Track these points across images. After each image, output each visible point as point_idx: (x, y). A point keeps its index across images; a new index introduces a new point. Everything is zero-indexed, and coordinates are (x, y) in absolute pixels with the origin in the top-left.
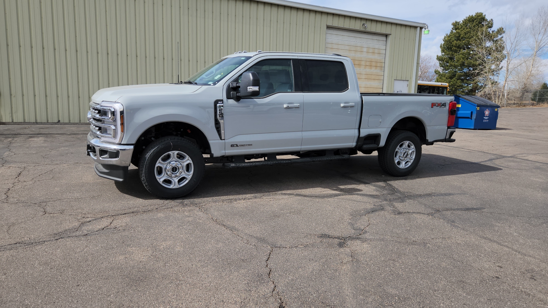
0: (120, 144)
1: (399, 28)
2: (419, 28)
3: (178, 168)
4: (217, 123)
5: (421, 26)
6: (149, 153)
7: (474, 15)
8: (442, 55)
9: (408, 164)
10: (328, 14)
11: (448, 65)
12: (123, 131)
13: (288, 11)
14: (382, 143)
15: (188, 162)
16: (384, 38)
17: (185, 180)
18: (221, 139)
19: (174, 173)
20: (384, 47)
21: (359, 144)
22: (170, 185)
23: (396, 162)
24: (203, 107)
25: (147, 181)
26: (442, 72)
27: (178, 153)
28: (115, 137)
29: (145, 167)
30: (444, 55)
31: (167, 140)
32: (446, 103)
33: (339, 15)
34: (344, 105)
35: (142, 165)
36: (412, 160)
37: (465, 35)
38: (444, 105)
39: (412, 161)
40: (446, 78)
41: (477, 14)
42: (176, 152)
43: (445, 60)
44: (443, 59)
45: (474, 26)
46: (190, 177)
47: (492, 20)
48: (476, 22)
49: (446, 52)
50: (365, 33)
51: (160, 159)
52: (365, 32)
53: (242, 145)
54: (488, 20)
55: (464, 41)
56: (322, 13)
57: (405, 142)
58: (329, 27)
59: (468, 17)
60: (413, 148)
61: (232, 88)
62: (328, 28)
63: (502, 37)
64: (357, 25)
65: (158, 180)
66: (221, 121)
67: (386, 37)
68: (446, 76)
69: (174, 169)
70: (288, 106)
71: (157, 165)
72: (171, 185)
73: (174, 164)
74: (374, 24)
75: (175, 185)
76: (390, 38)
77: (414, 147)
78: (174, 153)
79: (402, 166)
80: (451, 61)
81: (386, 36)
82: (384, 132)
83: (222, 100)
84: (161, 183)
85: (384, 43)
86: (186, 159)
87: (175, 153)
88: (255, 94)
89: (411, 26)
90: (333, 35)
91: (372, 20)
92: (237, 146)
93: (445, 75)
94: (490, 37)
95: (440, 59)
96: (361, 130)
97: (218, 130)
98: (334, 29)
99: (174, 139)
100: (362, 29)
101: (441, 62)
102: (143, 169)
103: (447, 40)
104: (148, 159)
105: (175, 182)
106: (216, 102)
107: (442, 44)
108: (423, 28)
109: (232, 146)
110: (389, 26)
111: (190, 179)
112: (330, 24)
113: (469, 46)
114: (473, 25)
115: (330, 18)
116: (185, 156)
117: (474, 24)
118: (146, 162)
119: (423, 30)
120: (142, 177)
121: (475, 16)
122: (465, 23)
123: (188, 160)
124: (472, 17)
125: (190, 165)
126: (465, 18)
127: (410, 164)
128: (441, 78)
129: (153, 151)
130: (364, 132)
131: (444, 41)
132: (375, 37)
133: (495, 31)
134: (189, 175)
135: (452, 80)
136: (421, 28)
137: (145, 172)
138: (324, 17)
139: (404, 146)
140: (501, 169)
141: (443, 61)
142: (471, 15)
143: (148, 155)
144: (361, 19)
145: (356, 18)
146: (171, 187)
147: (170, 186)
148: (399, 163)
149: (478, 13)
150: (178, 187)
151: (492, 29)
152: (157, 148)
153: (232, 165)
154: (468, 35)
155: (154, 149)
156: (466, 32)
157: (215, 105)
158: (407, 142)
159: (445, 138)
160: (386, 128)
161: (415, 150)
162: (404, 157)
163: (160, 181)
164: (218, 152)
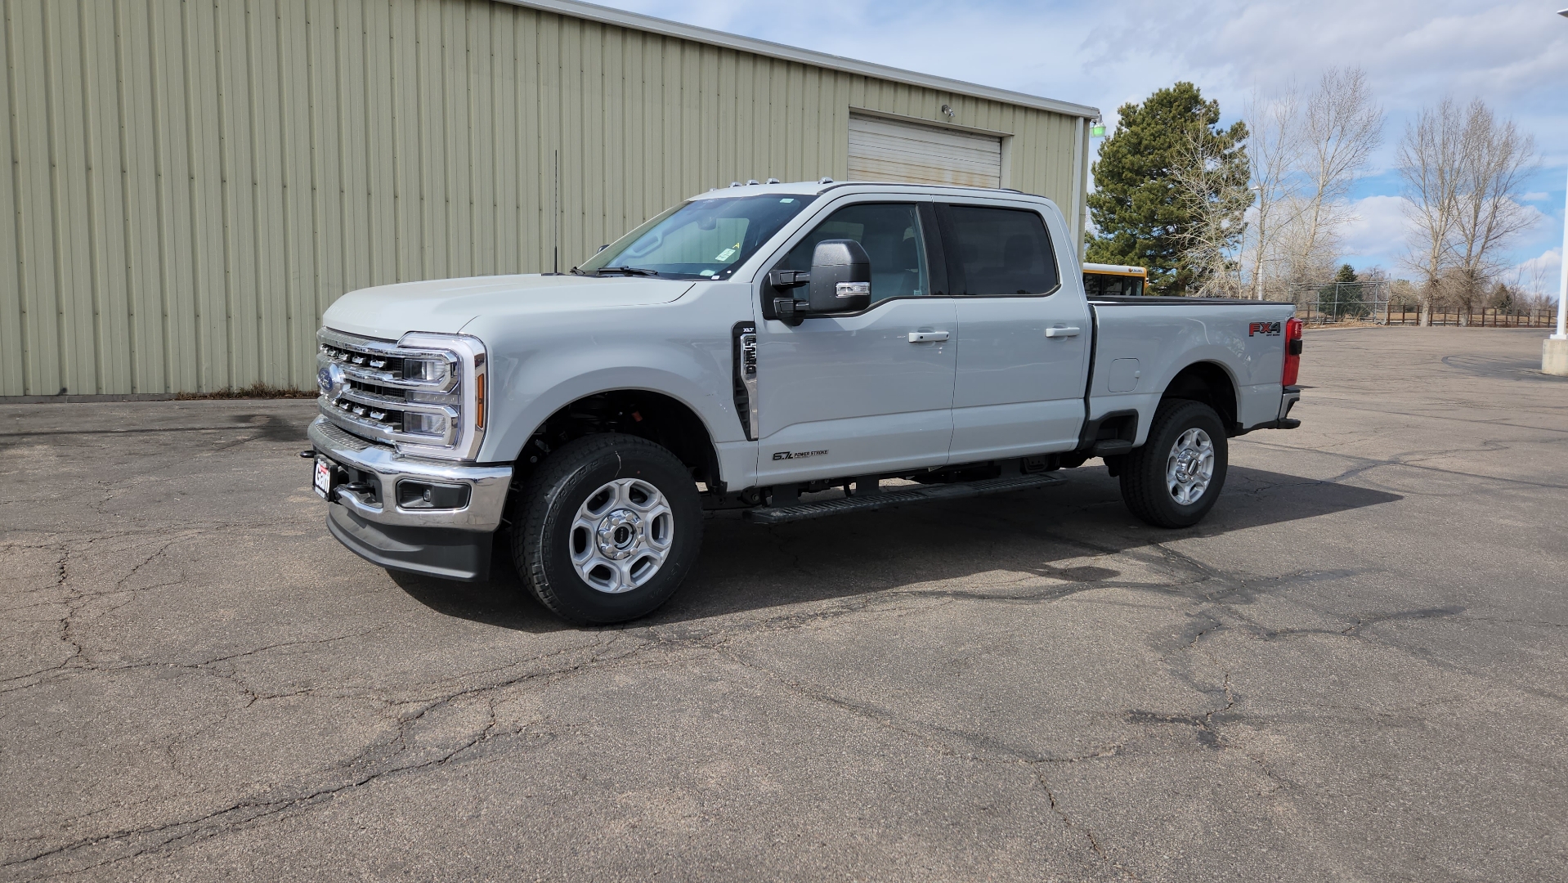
0: (470, 463)
1: (1032, 118)
2: (1081, 121)
3: (630, 530)
4: (740, 391)
5: (1088, 114)
6: (554, 488)
7: (1171, 90)
8: (1098, 192)
9: (1197, 492)
10: (852, 76)
11: (1114, 220)
12: (481, 423)
13: (746, 66)
14: (1141, 436)
15: (660, 510)
16: (995, 146)
17: (648, 564)
18: (749, 438)
19: (620, 546)
20: (995, 171)
21: (1087, 439)
22: (606, 582)
23: (1171, 486)
25: (547, 576)
26: (1100, 237)
27: (634, 484)
28: (455, 442)
29: (545, 531)
30: (1103, 192)
31: (603, 445)
33: (881, 82)
34: (1056, 332)
35: (535, 527)
36: (1205, 480)
37: (1154, 141)
38: (1276, 327)
39: (1206, 483)
40: (1112, 254)
41: (1179, 85)
42: (628, 483)
43: (1107, 204)
44: (1101, 202)
45: (1174, 118)
46: (664, 554)
47: (1215, 102)
48: (1179, 106)
49: (1108, 185)
50: (946, 132)
51: (584, 505)
52: (947, 129)
53: (803, 454)
54: (1208, 103)
55: (1151, 157)
56: (836, 73)
57: (1190, 430)
58: (855, 114)
59: (1157, 94)
60: (1209, 448)
61: (774, 286)
62: (853, 116)
63: (1244, 147)
64: (928, 110)
65: (577, 569)
66: (749, 383)
67: (1001, 143)
68: (1111, 249)
69: (622, 534)
70: (922, 337)
71: (577, 523)
72: (609, 582)
73: (621, 518)
74: (970, 107)
75: (621, 583)
76: (1011, 146)
77: (1211, 446)
78: (623, 486)
79: (1184, 497)
80: (1122, 207)
81: (1001, 139)
82: (1145, 403)
83: (752, 324)
84: (585, 577)
85: (995, 159)
86: (656, 501)
87: (626, 485)
88: (859, 304)
89: (1061, 115)
90: (865, 135)
91: (964, 97)
92: (789, 456)
93: (1108, 244)
94: (1213, 146)
95: (1093, 203)
96: (1092, 401)
97: (742, 410)
98: (869, 119)
99: (625, 442)
100: (940, 120)
101: (1095, 211)
102: (539, 539)
103: (1109, 153)
104: (552, 507)
105: (622, 575)
106: (738, 328)
107: (1095, 163)
108: (1090, 120)
109: (777, 457)
110: (1008, 114)
111: (663, 562)
112: (858, 104)
113: (1164, 170)
114: (1171, 114)
115: (859, 87)
116: (651, 492)
117: (1174, 112)
118: (549, 516)
119: (1091, 124)
120: (534, 563)
121: (1175, 90)
122: (1152, 109)
123: (660, 503)
124: (1167, 93)
125: (661, 519)
126: (1150, 96)
127: (1201, 491)
128: (1097, 253)
129: (569, 481)
130: (1099, 408)
131: (1100, 155)
132: (974, 143)
133: (1224, 130)
134: (661, 550)
135: (1126, 259)
136: (1087, 120)
137: (543, 547)
138: (843, 85)
139: (1187, 443)
140: (1401, 498)
141: (1101, 207)
142: (1163, 90)
143: (551, 493)
144: (938, 92)
145: (924, 90)
146: (613, 587)
147: (607, 585)
148: (1175, 491)
149: (1180, 83)
150: (631, 588)
151: (1218, 126)
152: (580, 470)
153: (774, 514)
154: (1161, 141)
155: (571, 476)
156: (1156, 132)
157: (736, 338)
158: (1195, 432)
159: (1276, 417)
160: (1151, 395)
161: (1212, 454)
162: (1189, 472)
163: (583, 571)
164: (741, 477)
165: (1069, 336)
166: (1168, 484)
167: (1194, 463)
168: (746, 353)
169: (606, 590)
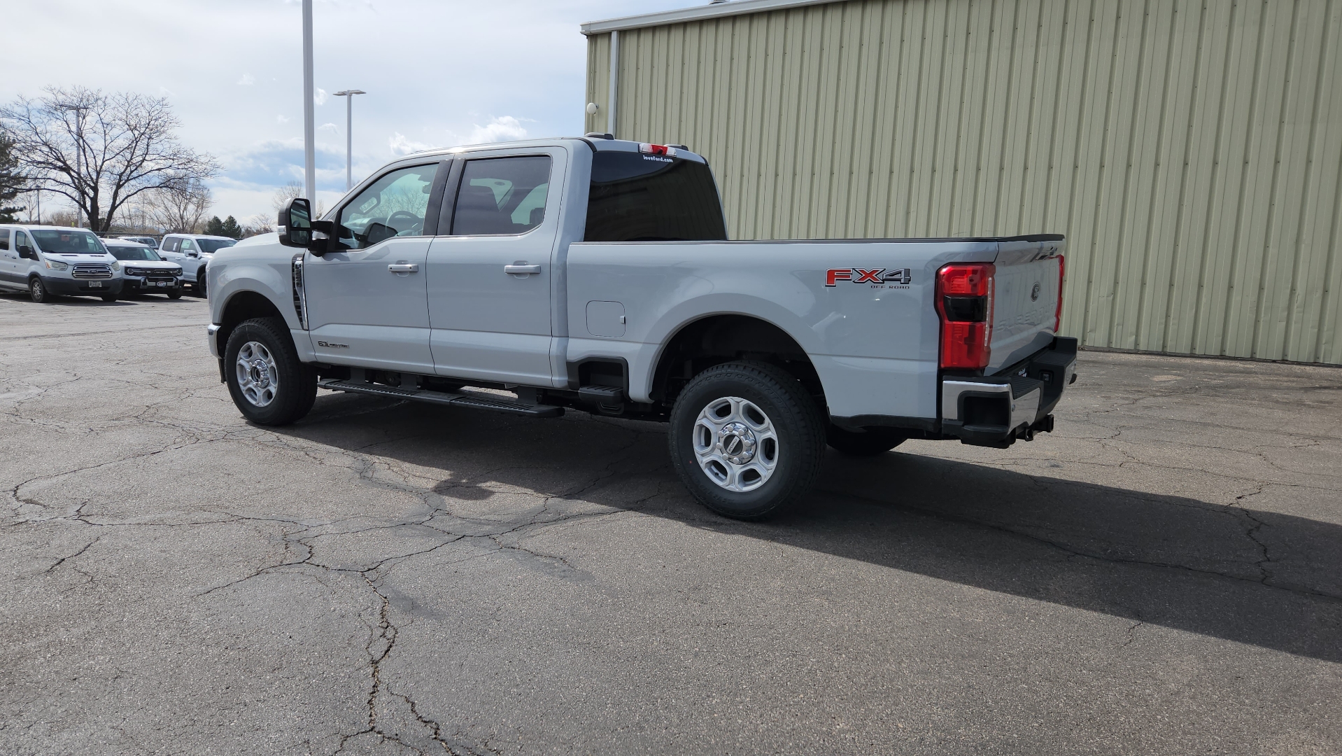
4: (296, 298)
14: (637, 390)
15: (272, 364)
18: (303, 329)
21: (571, 379)
23: (703, 461)
24: (277, 267)
32: (907, 272)
34: (516, 269)
36: (767, 469)
38: (900, 277)
39: (768, 473)
42: (258, 345)
46: (276, 391)
53: (334, 345)
57: (729, 398)
60: (768, 429)
65: (241, 387)
66: (301, 295)
71: (239, 361)
75: (260, 402)
77: (772, 426)
79: (732, 484)
82: (637, 353)
83: (302, 256)
84: (244, 392)
86: (269, 358)
92: (327, 345)
96: (570, 341)
97: (299, 312)
99: (253, 321)
105: (260, 397)
106: (295, 258)
109: (321, 344)
111: (275, 395)
116: (266, 352)
123: (272, 361)
127: (759, 483)
134: (275, 388)
139: (732, 415)
146: (256, 402)
150: (263, 406)
157: (293, 264)
158: (738, 402)
159: (933, 415)
160: (640, 345)
161: (775, 437)
162: (728, 450)
163: (243, 389)
164: (305, 355)
165: (531, 274)
166: (698, 456)
167: (736, 440)
168: (297, 274)
169: (254, 402)
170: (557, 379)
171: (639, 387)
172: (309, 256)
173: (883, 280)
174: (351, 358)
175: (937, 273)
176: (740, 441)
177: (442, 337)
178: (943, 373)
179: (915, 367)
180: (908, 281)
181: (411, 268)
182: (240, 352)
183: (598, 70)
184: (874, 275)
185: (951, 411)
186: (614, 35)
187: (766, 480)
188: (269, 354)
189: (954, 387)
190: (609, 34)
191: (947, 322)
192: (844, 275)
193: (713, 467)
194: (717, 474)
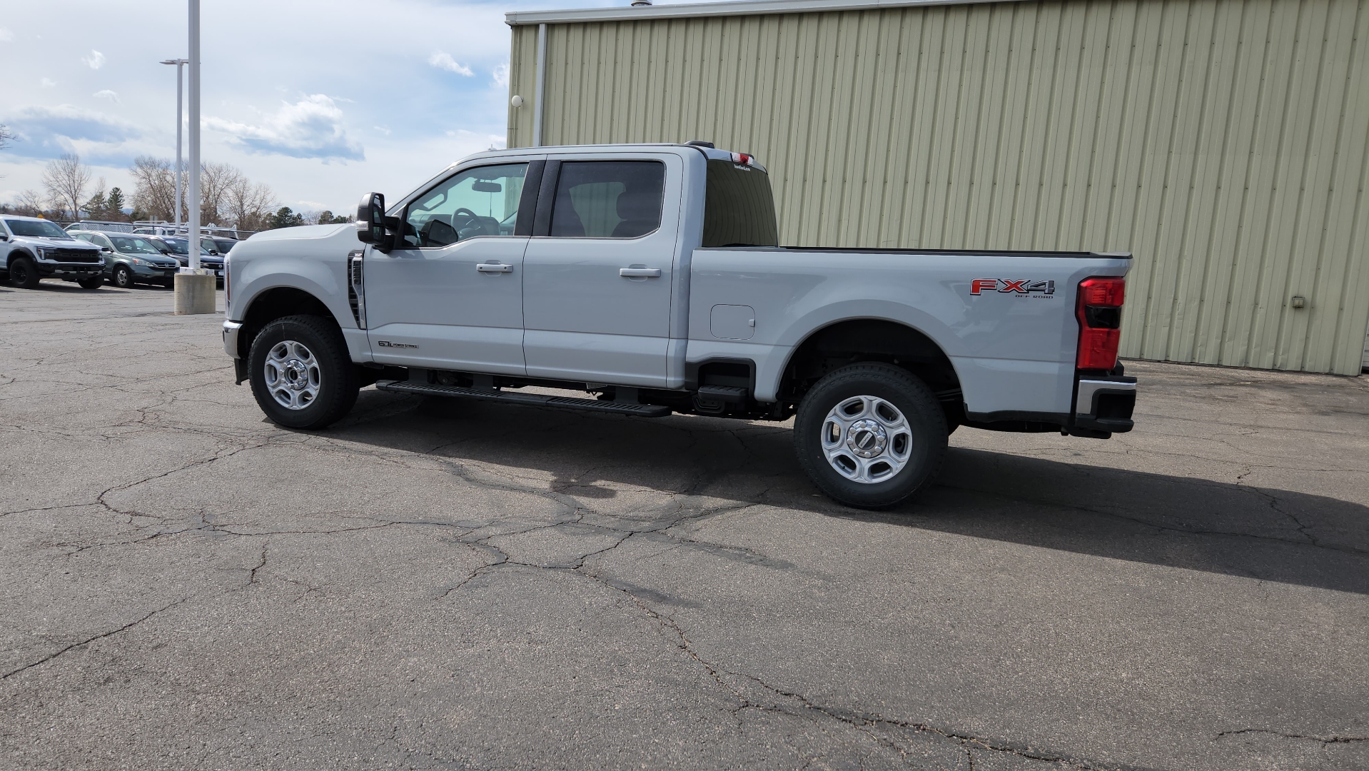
4: (352, 296)
9: (884, 474)
12: (229, 298)
14: (765, 389)
15: (313, 365)
17: (310, 397)
18: (360, 327)
19: (293, 381)
22: (287, 401)
23: (832, 457)
24: (329, 263)
27: (298, 345)
31: (280, 319)
32: (1052, 284)
34: (630, 272)
36: (900, 463)
38: (1045, 288)
39: (900, 466)
42: (294, 344)
46: (317, 393)
53: (399, 345)
57: (862, 397)
60: (902, 425)
66: (357, 291)
69: (292, 375)
70: (486, 268)
71: (269, 360)
72: (290, 402)
73: (292, 364)
75: (295, 405)
77: (907, 422)
78: (290, 345)
79: (860, 475)
83: (362, 251)
84: (275, 395)
86: (312, 359)
92: (390, 345)
96: (688, 342)
97: (354, 308)
104: (254, 350)
105: (294, 399)
106: (352, 254)
109: (382, 344)
111: (315, 397)
116: (307, 352)
123: (314, 361)
125: (316, 371)
127: (890, 474)
130: (700, 351)
134: (316, 390)
139: (862, 412)
147: (288, 403)
148: (843, 462)
152: (267, 331)
155: (263, 332)
157: (350, 261)
158: (871, 401)
159: (1067, 410)
160: (772, 347)
161: (909, 432)
162: (859, 445)
163: (273, 391)
164: (358, 354)
165: (649, 277)
166: (825, 452)
167: (868, 436)
168: (355, 271)
169: (286, 406)
170: (673, 380)
171: (766, 386)
172: (371, 252)
173: (1028, 290)
174: (419, 358)
175: (1079, 286)
176: (873, 437)
177: (535, 338)
178: (1080, 373)
179: (1054, 368)
180: (1051, 292)
181: (505, 268)
182: (271, 352)
183: (523, 62)
184: (1019, 286)
185: (1085, 406)
186: (542, 28)
187: (897, 472)
188: (311, 354)
189: (1090, 386)
190: (536, 26)
191: (1088, 328)
192: (990, 286)
193: (839, 462)
194: (843, 468)
